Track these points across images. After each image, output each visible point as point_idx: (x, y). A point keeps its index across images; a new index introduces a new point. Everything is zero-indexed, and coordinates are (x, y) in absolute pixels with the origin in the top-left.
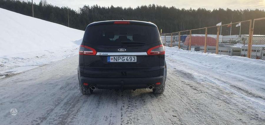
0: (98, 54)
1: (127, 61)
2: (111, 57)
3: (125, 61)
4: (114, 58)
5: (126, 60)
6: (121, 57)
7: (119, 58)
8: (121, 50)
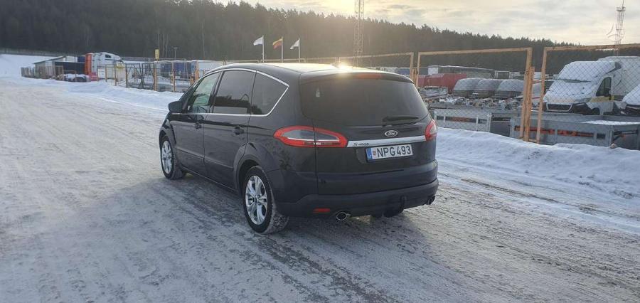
0: (351, 144)
1: (399, 155)
2: (372, 149)
3: (397, 155)
4: (378, 150)
5: (396, 153)
6: (389, 148)
7: (386, 150)
8: (391, 133)
